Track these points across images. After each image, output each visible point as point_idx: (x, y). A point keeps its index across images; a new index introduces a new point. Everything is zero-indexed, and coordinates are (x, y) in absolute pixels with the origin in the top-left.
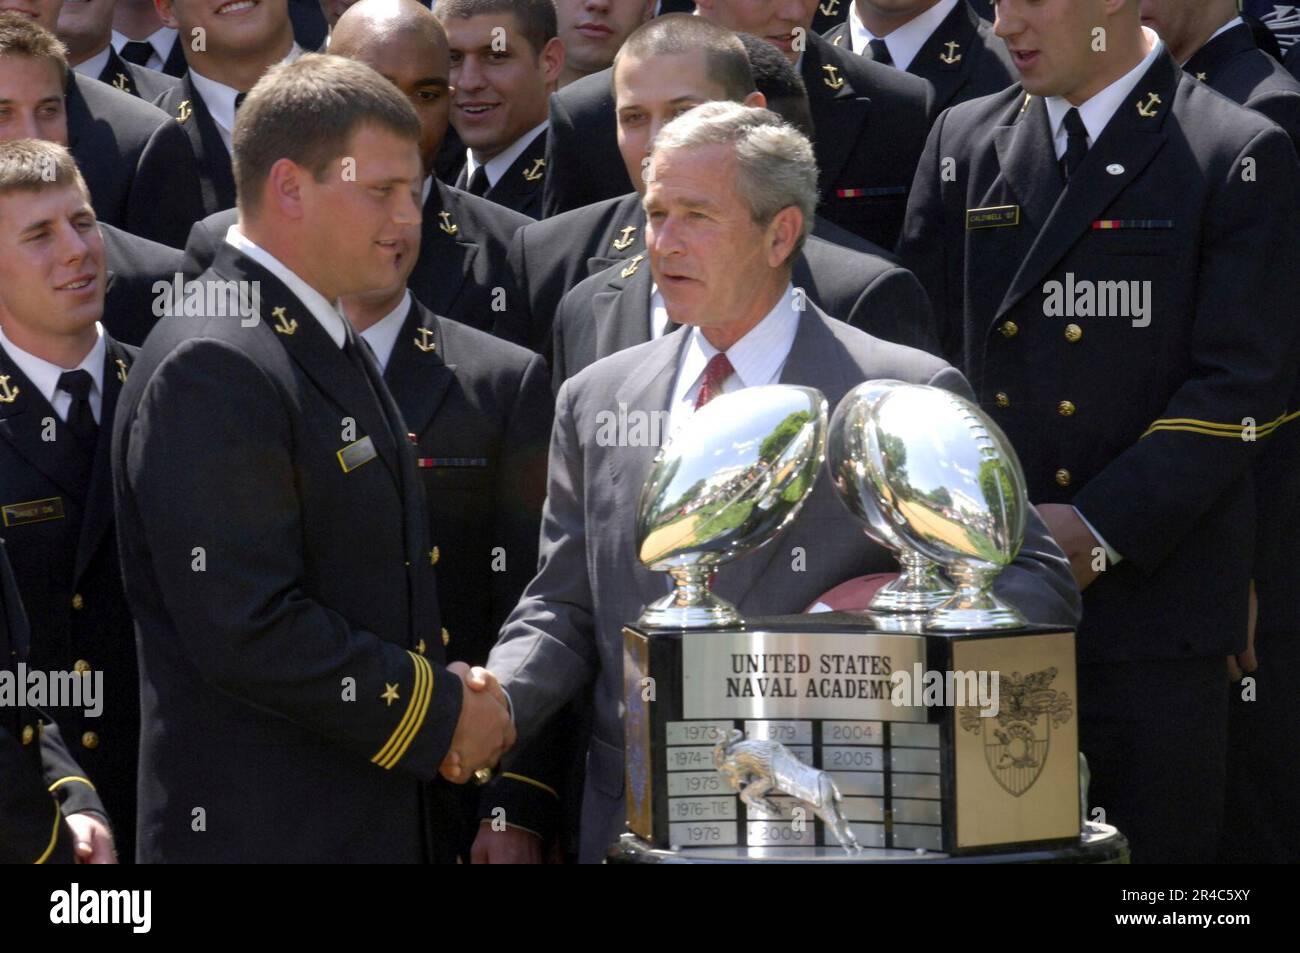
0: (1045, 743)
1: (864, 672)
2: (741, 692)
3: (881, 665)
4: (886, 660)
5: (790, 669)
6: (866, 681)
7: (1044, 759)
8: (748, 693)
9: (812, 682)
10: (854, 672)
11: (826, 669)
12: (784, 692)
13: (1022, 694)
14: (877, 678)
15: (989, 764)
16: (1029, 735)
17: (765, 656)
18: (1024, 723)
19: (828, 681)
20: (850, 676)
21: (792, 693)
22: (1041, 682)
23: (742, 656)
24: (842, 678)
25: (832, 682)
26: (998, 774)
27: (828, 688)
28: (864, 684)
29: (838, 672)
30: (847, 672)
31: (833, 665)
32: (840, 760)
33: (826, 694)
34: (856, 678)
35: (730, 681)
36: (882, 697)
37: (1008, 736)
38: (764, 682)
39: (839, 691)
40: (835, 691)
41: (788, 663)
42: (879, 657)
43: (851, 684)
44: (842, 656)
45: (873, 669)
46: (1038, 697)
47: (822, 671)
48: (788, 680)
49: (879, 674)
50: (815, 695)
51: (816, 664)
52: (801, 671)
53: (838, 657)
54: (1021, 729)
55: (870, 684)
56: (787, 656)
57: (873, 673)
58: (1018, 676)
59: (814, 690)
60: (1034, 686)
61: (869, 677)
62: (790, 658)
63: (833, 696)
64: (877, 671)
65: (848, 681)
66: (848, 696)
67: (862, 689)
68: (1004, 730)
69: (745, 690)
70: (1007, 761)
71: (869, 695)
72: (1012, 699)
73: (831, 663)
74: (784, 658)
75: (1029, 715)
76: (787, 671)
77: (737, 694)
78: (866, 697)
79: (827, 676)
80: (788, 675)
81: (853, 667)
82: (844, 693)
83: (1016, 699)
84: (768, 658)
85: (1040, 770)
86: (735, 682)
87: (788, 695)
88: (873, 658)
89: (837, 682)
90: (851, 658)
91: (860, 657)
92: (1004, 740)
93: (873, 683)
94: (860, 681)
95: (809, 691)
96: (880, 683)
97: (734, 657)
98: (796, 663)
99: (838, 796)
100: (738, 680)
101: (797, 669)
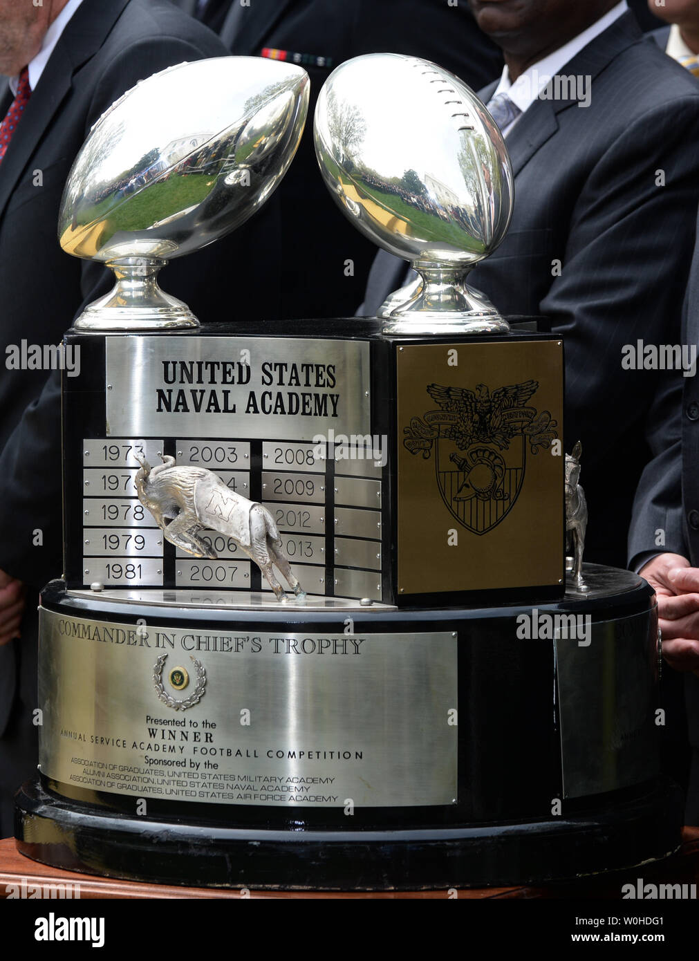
0: (520, 471)
1: (307, 384)
2: (173, 407)
3: (325, 375)
4: (331, 369)
5: (229, 379)
6: (310, 395)
7: (518, 492)
8: (181, 407)
9: (252, 395)
10: (298, 384)
11: (267, 380)
12: (222, 407)
13: (490, 411)
14: (321, 391)
15: (443, 494)
16: (497, 461)
17: (200, 364)
18: (492, 446)
19: (270, 394)
20: (293, 389)
21: (230, 408)
22: (515, 397)
23: (174, 363)
24: (285, 390)
25: (274, 396)
26: (455, 508)
27: (269, 402)
28: (307, 398)
29: (281, 383)
30: (290, 384)
31: (275, 375)
32: (281, 489)
33: (267, 410)
34: (299, 390)
35: (160, 392)
36: (326, 415)
37: (470, 463)
38: (198, 395)
39: (282, 406)
40: (277, 406)
41: (225, 373)
42: (324, 366)
43: (294, 397)
44: (286, 365)
45: (318, 381)
46: (510, 416)
47: (264, 382)
48: (226, 393)
49: (323, 386)
50: (256, 411)
51: (257, 374)
52: (240, 382)
53: (281, 365)
54: (487, 453)
55: (313, 397)
56: (225, 364)
57: (317, 385)
58: (484, 390)
59: (255, 405)
60: (506, 403)
61: (313, 390)
62: (229, 366)
63: (275, 412)
64: (321, 382)
65: (290, 395)
66: (291, 412)
67: (305, 404)
68: (463, 454)
69: (178, 404)
70: (466, 492)
71: (313, 412)
72: (476, 417)
73: (272, 373)
74: (221, 366)
75: (499, 438)
76: (224, 382)
77: (169, 409)
78: (310, 414)
79: (268, 389)
80: (226, 387)
81: (297, 378)
82: (287, 409)
83: (481, 418)
84: (204, 365)
85: (512, 505)
86: (167, 394)
87: (226, 410)
88: (318, 366)
89: (279, 395)
90: (294, 366)
91: (303, 365)
92: (463, 467)
93: (317, 396)
94: (304, 395)
95: (249, 405)
96: (325, 396)
97: (166, 364)
98: (235, 373)
99: (274, 533)
100: (170, 391)
101: (236, 380)
